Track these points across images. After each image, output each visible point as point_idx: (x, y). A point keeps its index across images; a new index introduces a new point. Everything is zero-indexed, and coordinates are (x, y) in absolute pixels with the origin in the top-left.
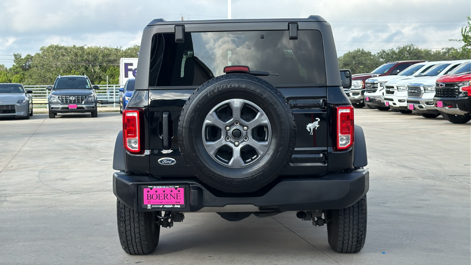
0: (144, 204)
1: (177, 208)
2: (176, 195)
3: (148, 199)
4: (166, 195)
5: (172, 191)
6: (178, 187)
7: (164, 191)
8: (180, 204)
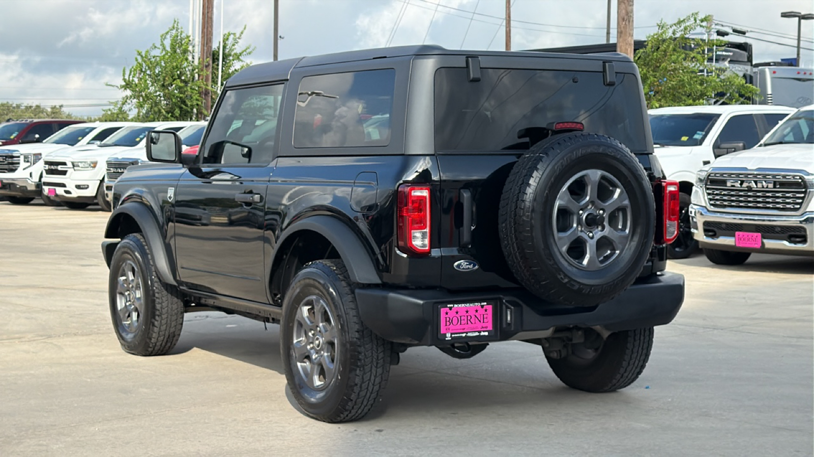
0: (442, 333)
1: (485, 336)
2: (482, 316)
3: (446, 325)
4: (469, 318)
5: (477, 311)
6: (485, 303)
7: (467, 312)
8: (487, 329)
